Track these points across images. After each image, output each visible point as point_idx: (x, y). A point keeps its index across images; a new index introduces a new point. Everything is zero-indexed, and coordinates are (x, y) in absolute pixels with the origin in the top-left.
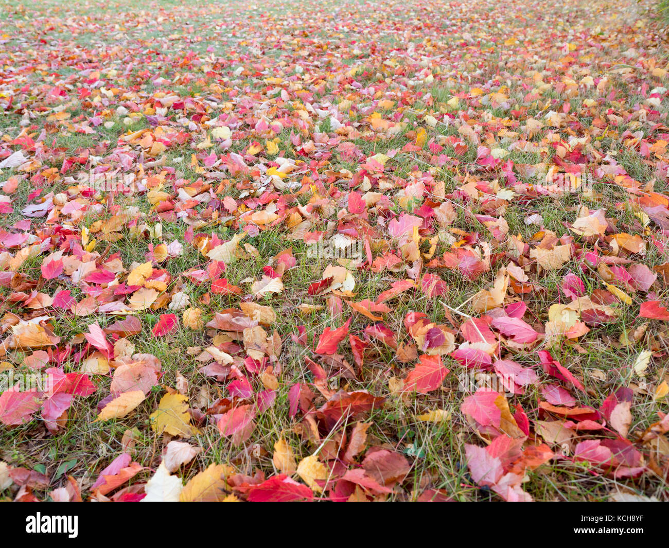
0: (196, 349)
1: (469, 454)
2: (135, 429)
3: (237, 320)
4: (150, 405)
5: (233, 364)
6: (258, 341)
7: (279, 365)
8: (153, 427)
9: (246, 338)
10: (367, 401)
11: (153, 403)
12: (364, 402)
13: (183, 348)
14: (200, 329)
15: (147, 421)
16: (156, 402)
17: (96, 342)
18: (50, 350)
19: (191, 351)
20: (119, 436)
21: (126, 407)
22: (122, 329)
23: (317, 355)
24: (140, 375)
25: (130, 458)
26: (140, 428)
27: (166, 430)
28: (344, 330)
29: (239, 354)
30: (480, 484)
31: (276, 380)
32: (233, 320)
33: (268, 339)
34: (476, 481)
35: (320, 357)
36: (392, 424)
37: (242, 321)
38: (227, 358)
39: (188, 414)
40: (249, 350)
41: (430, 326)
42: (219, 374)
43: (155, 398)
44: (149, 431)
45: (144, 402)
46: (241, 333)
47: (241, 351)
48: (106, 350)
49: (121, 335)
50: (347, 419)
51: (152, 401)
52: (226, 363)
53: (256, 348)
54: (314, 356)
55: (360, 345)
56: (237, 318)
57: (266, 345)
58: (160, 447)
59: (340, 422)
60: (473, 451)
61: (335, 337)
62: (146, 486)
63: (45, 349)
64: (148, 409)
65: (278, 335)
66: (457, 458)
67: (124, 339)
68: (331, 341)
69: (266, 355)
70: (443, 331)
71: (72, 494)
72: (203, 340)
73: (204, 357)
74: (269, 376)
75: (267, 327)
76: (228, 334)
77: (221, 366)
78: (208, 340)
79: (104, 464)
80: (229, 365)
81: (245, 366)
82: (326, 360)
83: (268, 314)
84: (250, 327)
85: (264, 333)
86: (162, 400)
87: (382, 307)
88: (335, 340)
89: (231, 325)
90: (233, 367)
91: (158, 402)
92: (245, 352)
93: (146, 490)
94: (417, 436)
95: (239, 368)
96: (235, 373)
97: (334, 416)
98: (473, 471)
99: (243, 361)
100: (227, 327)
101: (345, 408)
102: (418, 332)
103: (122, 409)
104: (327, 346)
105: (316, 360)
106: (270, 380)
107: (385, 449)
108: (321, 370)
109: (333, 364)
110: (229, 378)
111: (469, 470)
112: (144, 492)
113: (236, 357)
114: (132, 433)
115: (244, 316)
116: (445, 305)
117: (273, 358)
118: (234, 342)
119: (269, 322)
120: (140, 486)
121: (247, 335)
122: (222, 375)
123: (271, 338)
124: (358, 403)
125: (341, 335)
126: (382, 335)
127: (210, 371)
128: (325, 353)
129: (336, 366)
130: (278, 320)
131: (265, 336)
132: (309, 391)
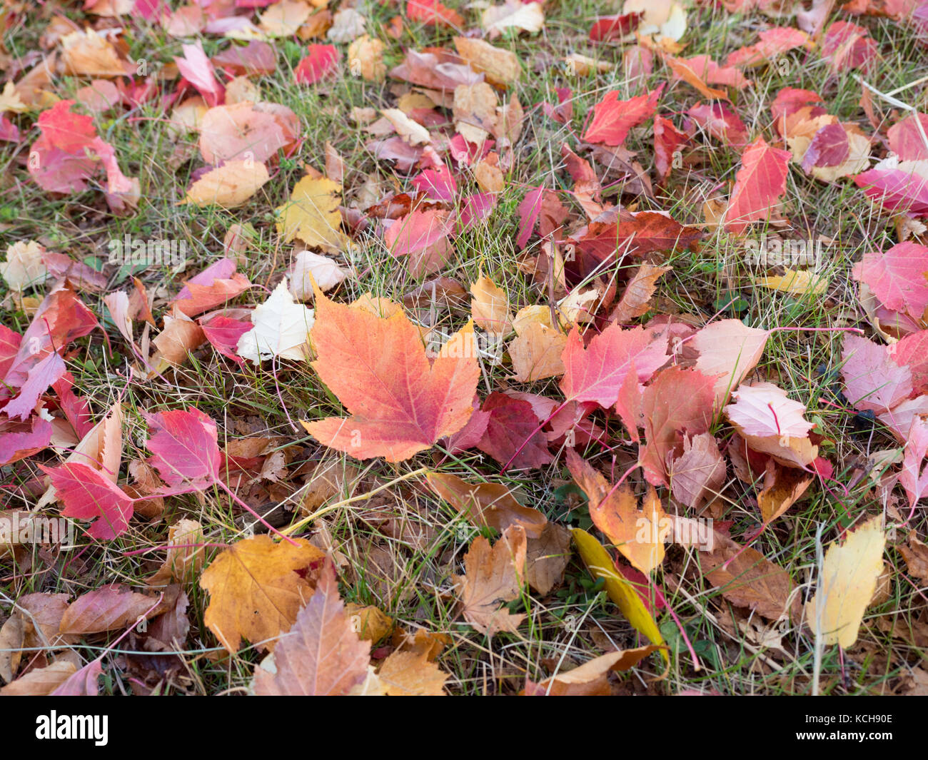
0: (368, 112)
1: (847, 354)
2: (249, 225)
3: (446, 68)
4: (277, 191)
5: (428, 144)
6: (480, 111)
7: (511, 153)
8: (279, 227)
9: (460, 102)
10: (665, 234)
11: (282, 190)
12: (660, 234)
13: (344, 109)
14: (378, 79)
15: (268, 216)
16: (287, 190)
17: (196, 78)
18: (120, 81)
19: (357, 114)
20: (221, 232)
21: (235, 187)
22: (240, 61)
23: (585, 146)
24: (246, 127)
25: (234, 268)
26: (257, 227)
27: (300, 236)
28: (648, 105)
29: (442, 131)
30: (858, 407)
31: (501, 177)
32: (439, 68)
33: (499, 109)
34: (851, 400)
35: (590, 150)
36: (708, 284)
37: (455, 72)
38: (420, 133)
39: (338, 213)
40: (461, 124)
41: (824, 121)
42: (401, 158)
43: (285, 181)
44: (271, 233)
45: (266, 186)
46: (451, 94)
47: (446, 124)
48: (212, 94)
49: (240, 71)
50: (622, 259)
51: (280, 186)
52: (416, 141)
53: (474, 121)
54: (579, 147)
55: (672, 138)
56: (448, 64)
57: (493, 119)
58: (287, 261)
59: (608, 263)
60: (857, 350)
61: (628, 117)
62: (253, 312)
63: (113, 79)
64: (274, 197)
65: (519, 106)
66: (823, 358)
67: (242, 79)
68: (618, 123)
69: (491, 137)
70: (849, 133)
71: (139, 308)
72: (380, 98)
73: (379, 128)
74: (489, 168)
75: (501, 89)
76: (427, 93)
77: (407, 145)
78: (391, 99)
79: (193, 272)
80: (421, 146)
81: (449, 151)
82: (600, 155)
83: (505, 64)
84: (468, 84)
85: (492, 96)
86: (298, 186)
87: (731, 75)
88: (626, 122)
89: (434, 76)
90: (428, 149)
91: (291, 190)
92: (453, 127)
93: (253, 319)
94: (751, 311)
95: (439, 153)
96: (431, 160)
97: (598, 252)
98: (848, 383)
99: (447, 142)
100: (426, 79)
101: (621, 240)
102: (796, 129)
103: (229, 191)
104: (608, 132)
105: (582, 154)
106: (489, 175)
107: (683, 323)
108: (588, 170)
109: (611, 163)
110: (418, 167)
111: (842, 379)
112: (250, 321)
113: (435, 134)
114: (240, 230)
115: (460, 62)
116: (865, 84)
117: (503, 142)
118: (437, 109)
119: (505, 79)
120: (245, 311)
121: (460, 97)
122: (406, 160)
123: (504, 110)
124: (650, 235)
125: (641, 114)
126: (723, 123)
127: (386, 151)
128: (602, 143)
129: (618, 168)
130: (522, 78)
131: (494, 102)
132: (558, 205)
